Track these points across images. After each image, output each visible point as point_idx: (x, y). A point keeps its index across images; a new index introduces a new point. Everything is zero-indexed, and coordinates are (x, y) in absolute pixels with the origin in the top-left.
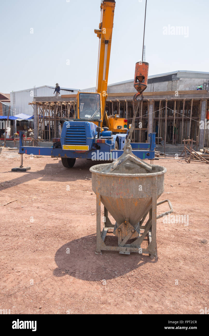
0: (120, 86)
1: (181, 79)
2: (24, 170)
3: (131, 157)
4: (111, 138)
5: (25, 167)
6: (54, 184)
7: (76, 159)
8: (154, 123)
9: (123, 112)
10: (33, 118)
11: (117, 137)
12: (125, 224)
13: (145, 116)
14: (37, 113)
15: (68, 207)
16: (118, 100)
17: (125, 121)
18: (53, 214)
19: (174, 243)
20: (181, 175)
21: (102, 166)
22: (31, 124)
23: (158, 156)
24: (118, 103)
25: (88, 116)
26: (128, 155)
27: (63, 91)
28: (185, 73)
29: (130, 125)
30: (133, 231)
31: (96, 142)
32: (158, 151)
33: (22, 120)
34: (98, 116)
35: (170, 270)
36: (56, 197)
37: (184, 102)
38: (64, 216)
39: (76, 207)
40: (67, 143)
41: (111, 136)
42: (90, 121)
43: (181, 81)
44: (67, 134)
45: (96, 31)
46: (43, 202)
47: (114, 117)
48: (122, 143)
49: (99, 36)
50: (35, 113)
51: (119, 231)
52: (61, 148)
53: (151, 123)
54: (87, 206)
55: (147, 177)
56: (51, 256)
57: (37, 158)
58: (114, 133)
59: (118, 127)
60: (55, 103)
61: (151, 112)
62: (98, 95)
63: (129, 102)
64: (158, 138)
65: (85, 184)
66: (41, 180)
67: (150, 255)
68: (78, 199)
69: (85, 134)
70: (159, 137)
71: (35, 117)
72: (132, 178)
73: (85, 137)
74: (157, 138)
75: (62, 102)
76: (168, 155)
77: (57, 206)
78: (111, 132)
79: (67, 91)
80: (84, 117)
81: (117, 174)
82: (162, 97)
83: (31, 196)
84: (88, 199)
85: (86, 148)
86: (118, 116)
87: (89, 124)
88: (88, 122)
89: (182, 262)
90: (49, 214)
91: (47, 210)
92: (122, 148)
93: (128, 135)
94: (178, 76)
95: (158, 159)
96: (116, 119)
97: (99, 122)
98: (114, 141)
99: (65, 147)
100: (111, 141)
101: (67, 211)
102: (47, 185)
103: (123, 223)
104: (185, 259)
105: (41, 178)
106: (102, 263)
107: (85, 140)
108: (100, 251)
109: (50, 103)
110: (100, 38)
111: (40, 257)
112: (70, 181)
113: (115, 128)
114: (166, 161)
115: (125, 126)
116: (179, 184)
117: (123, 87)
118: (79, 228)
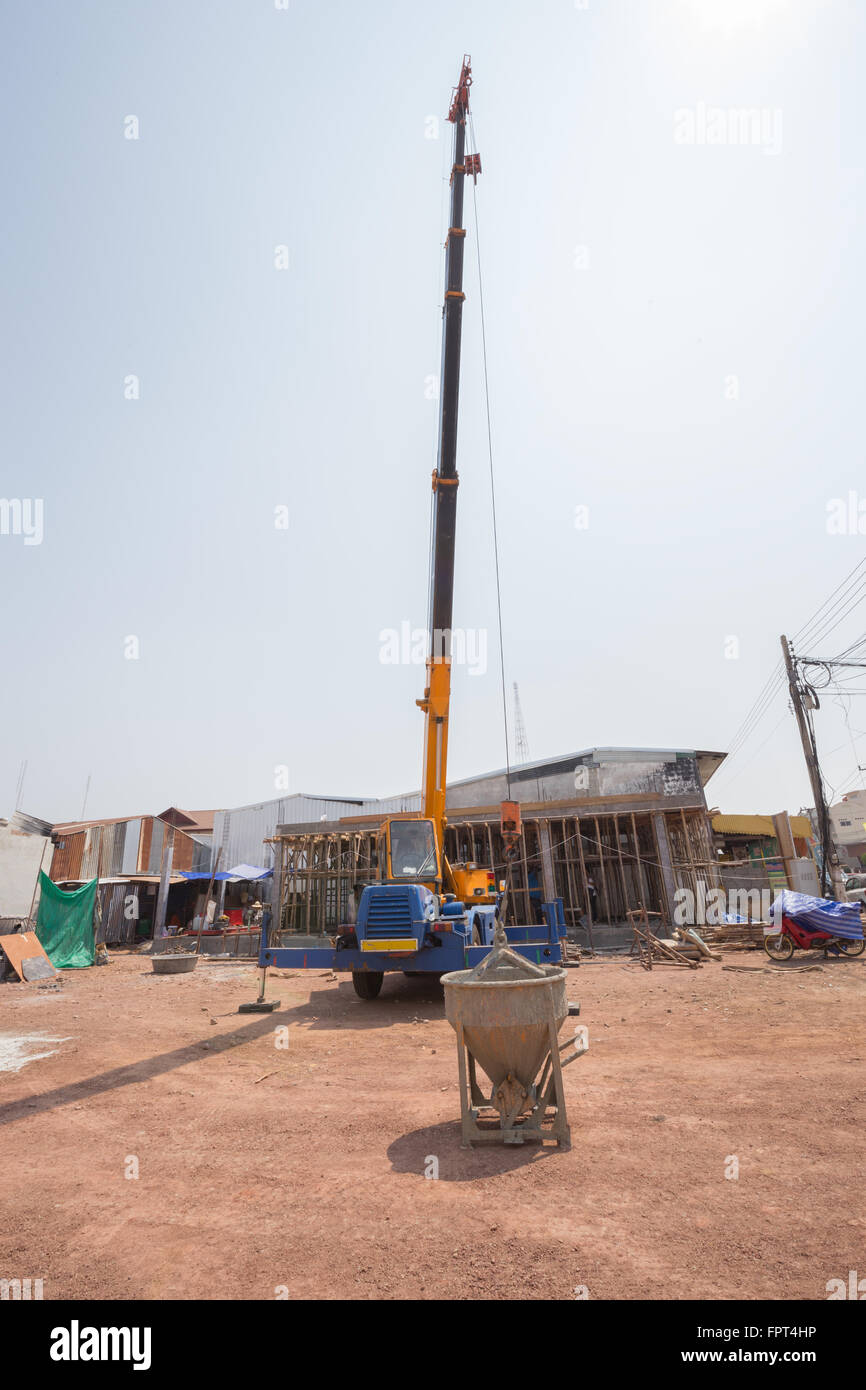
0: (469, 787)
1: (603, 765)
2: (268, 1009)
3: (507, 954)
4: (462, 919)
5: (268, 1001)
6: (345, 1036)
7: (385, 974)
8: (556, 872)
9: (483, 847)
10: (270, 875)
11: (476, 915)
12: (510, 1083)
13: (536, 857)
14: (282, 861)
15: (390, 1079)
16: (468, 823)
17: (490, 876)
18: (363, 1093)
19: (603, 1124)
20: (628, 1000)
21: (460, 975)
22: (256, 889)
23: (576, 958)
24: (470, 829)
25: (410, 870)
26: (503, 950)
27: (339, 803)
28: (610, 752)
29: (503, 883)
30: (524, 1094)
31: (432, 930)
32: (575, 945)
33: (240, 879)
34: (432, 868)
35: (594, 1162)
36: (359, 1063)
37: (616, 821)
38: (387, 1096)
39: (405, 1078)
40: (370, 935)
41: (462, 914)
42: (416, 883)
43: (604, 769)
44: (371, 914)
45: (419, 703)
46: (334, 1074)
47: (465, 868)
48: (487, 927)
49: (426, 710)
50: (279, 863)
51: (500, 1098)
52: (357, 947)
53: (549, 873)
54: (429, 1075)
55: (535, 986)
56: (384, 1157)
57: (287, 978)
58: (468, 906)
59: (476, 890)
60: (326, 836)
61: (546, 848)
62: (429, 824)
63: (495, 828)
64: (572, 910)
65: (414, 1033)
66: (312, 1028)
67: (559, 1142)
68: (407, 1063)
69: (408, 913)
70: (574, 907)
71: (277, 872)
72: (511, 988)
73: (409, 919)
74: (568, 910)
75: (340, 835)
76: (600, 953)
77: (366, 1080)
78: (461, 903)
79: (348, 804)
80: (402, 872)
81: (488, 983)
82: (566, 812)
83: (304, 1063)
84: (427, 1062)
85: (411, 945)
86: (473, 866)
87: (416, 890)
88: (415, 886)
89: (615, 1151)
90: (354, 1095)
91: (347, 1087)
92: (488, 940)
93: (500, 906)
94: (595, 760)
95: (577, 966)
96: (471, 872)
97: (437, 883)
98: (469, 926)
99: (367, 946)
100: (463, 926)
101: (389, 1087)
102: (329, 1039)
103: (505, 1082)
104: (621, 1146)
105: (310, 1024)
106: (476, 1161)
107: (409, 925)
108: (469, 1142)
109: (313, 837)
110: (427, 712)
111: (364, 1159)
112: (381, 1027)
113: (470, 893)
114: (596, 969)
115: (491, 888)
116: (623, 1020)
117: (476, 788)
118: (421, 1113)
